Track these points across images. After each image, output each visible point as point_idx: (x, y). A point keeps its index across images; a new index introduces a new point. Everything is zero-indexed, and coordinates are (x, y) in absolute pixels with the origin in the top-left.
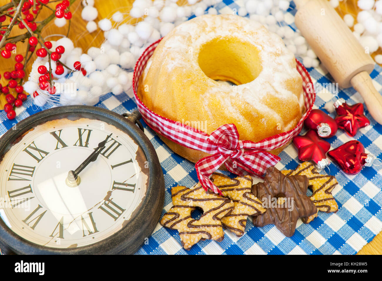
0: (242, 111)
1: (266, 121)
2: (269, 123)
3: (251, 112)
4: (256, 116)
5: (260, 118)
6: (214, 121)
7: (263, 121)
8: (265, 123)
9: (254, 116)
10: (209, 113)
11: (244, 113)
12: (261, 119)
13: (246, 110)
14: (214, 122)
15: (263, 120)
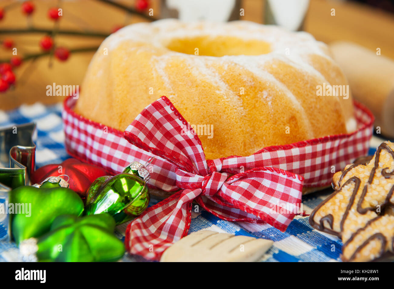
0: (223, 74)
1: (271, 98)
2: (277, 105)
3: (240, 75)
4: (249, 84)
5: (258, 88)
6: (174, 92)
7: (264, 97)
8: (270, 103)
9: (247, 84)
10: (166, 79)
11: (227, 78)
12: (261, 91)
13: (231, 73)
14: (174, 95)
15: (265, 94)
